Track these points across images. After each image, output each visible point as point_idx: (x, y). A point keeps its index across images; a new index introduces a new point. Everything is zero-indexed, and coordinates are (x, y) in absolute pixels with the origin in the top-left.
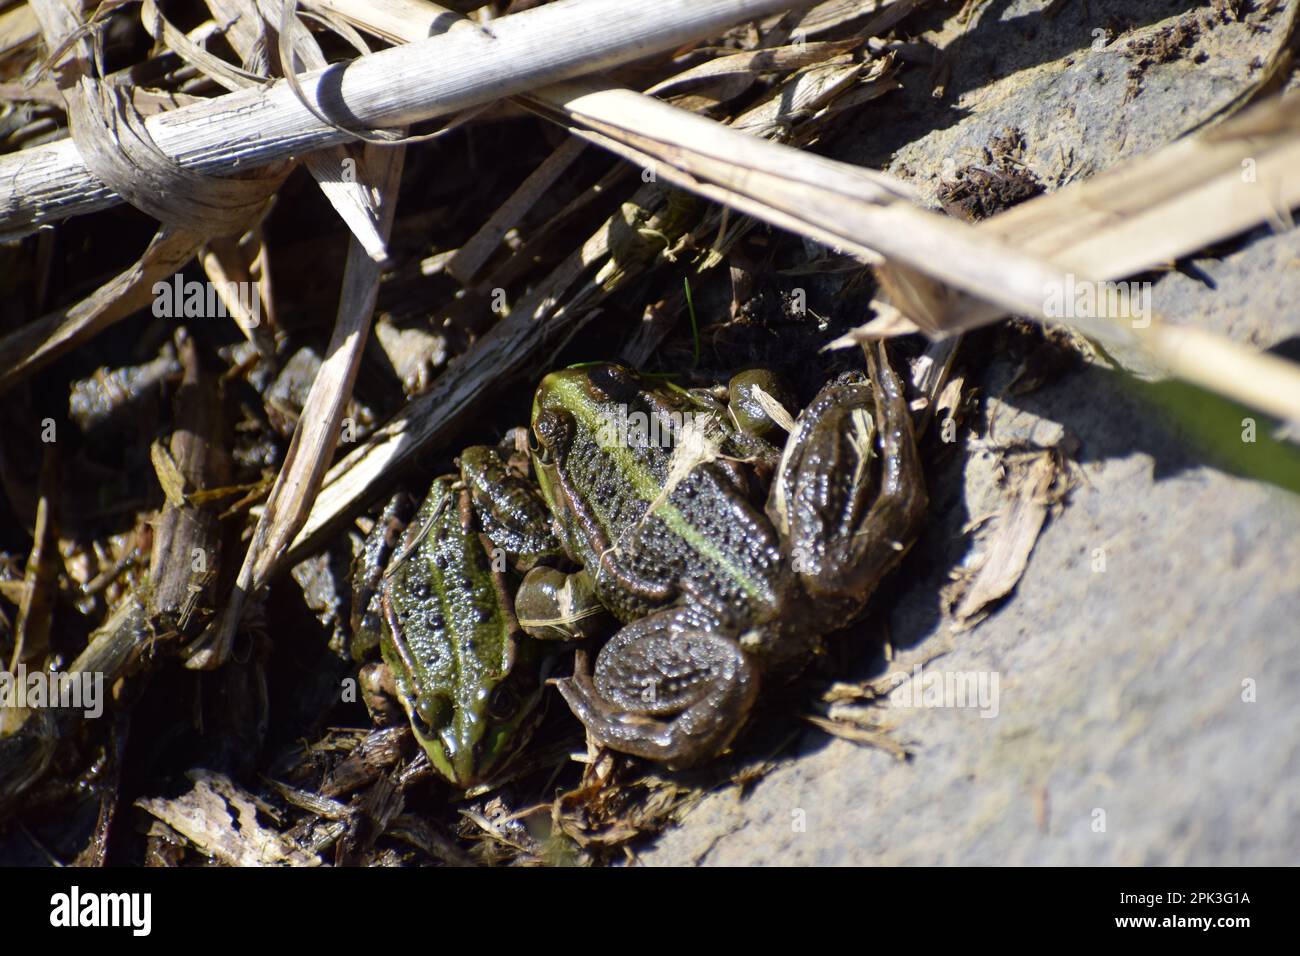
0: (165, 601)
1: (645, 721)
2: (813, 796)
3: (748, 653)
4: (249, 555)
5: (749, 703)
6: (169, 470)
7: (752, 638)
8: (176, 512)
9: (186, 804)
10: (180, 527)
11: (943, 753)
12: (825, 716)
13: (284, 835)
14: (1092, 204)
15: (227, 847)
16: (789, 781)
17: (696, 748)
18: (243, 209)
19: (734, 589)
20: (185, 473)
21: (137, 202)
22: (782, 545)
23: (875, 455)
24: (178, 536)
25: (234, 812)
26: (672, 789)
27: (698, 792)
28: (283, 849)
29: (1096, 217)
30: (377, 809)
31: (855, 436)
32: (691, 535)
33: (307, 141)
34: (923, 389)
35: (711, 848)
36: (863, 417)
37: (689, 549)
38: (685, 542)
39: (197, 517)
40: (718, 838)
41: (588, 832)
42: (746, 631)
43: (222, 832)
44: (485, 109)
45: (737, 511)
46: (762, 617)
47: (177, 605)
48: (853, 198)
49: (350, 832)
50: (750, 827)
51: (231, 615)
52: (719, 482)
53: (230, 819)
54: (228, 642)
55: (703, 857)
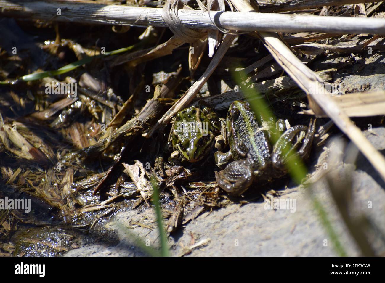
0: (140, 118)
1: (228, 182)
2: (254, 211)
3: (253, 174)
4: (164, 115)
5: (249, 185)
6: (158, 91)
7: (257, 172)
8: (154, 101)
9: (132, 167)
10: (153, 104)
11: (283, 211)
12: (265, 195)
13: (148, 181)
14: (360, 98)
15: (136, 179)
16: (251, 206)
17: (235, 191)
18: (193, 38)
19: (257, 160)
20: (161, 94)
21: (170, 28)
22: (272, 154)
23: (301, 142)
24: (151, 106)
25: (140, 172)
26: (229, 200)
27: (233, 202)
28: (146, 184)
29: (360, 102)
30: (168, 182)
31: (299, 137)
32: (254, 144)
33: (209, 26)
34: (320, 133)
35: (229, 215)
36: (303, 133)
37: (252, 147)
38: (252, 145)
39: (158, 104)
40: (231, 213)
41: (204, 202)
42: (256, 170)
43: (136, 176)
44: (248, 32)
45: (266, 143)
46: (260, 168)
47: (142, 120)
48: (307, 77)
49: (159, 185)
50: (239, 213)
51: (155, 127)
52: (265, 135)
53: (139, 173)
54: (152, 133)
55: (226, 216)
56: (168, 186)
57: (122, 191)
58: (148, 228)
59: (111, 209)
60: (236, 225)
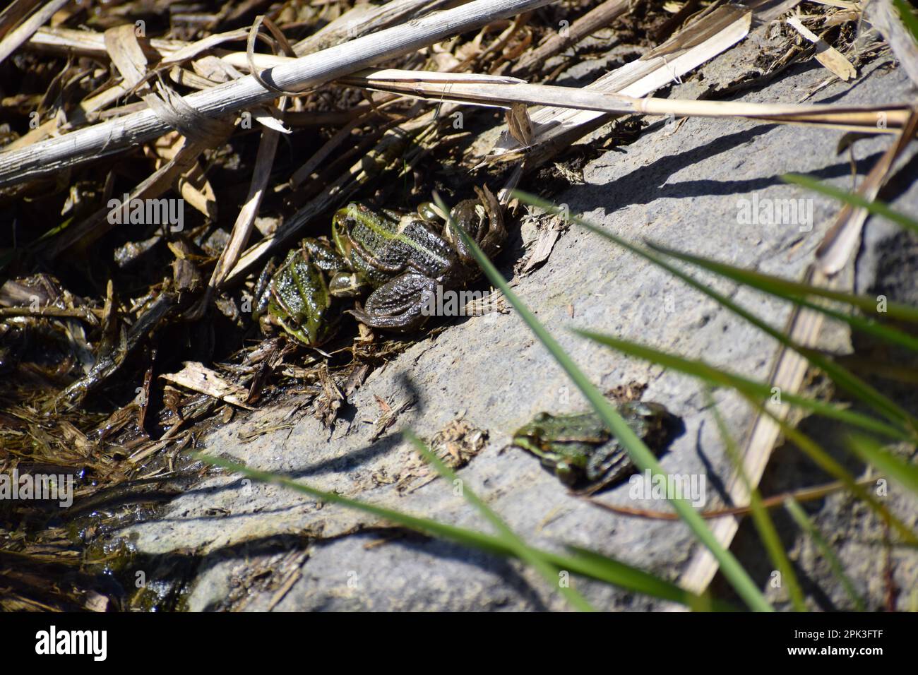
1: (390, 317)
4: (214, 275)
6: (176, 249)
7: (440, 278)
8: (183, 261)
10: (185, 265)
13: (228, 379)
15: (202, 386)
19: (431, 261)
21: (177, 129)
22: (451, 246)
23: (486, 219)
25: (204, 374)
28: (227, 384)
30: (270, 363)
31: (478, 212)
33: (255, 98)
34: (503, 200)
35: (421, 355)
36: (481, 207)
37: (412, 248)
38: (410, 246)
39: (191, 263)
40: (423, 352)
42: (437, 276)
43: (199, 382)
45: (432, 235)
46: (444, 271)
50: (438, 346)
52: (423, 226)
53: (203, 376)
54: (204, 307)
55: (418, 358)
56: (274, 367)
57: (186, 412)
58: (283, 429)
59: (188, 436)
60: (447, 361)
